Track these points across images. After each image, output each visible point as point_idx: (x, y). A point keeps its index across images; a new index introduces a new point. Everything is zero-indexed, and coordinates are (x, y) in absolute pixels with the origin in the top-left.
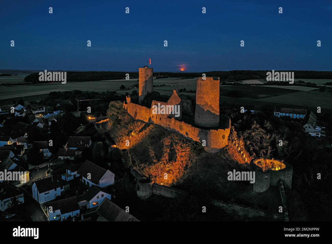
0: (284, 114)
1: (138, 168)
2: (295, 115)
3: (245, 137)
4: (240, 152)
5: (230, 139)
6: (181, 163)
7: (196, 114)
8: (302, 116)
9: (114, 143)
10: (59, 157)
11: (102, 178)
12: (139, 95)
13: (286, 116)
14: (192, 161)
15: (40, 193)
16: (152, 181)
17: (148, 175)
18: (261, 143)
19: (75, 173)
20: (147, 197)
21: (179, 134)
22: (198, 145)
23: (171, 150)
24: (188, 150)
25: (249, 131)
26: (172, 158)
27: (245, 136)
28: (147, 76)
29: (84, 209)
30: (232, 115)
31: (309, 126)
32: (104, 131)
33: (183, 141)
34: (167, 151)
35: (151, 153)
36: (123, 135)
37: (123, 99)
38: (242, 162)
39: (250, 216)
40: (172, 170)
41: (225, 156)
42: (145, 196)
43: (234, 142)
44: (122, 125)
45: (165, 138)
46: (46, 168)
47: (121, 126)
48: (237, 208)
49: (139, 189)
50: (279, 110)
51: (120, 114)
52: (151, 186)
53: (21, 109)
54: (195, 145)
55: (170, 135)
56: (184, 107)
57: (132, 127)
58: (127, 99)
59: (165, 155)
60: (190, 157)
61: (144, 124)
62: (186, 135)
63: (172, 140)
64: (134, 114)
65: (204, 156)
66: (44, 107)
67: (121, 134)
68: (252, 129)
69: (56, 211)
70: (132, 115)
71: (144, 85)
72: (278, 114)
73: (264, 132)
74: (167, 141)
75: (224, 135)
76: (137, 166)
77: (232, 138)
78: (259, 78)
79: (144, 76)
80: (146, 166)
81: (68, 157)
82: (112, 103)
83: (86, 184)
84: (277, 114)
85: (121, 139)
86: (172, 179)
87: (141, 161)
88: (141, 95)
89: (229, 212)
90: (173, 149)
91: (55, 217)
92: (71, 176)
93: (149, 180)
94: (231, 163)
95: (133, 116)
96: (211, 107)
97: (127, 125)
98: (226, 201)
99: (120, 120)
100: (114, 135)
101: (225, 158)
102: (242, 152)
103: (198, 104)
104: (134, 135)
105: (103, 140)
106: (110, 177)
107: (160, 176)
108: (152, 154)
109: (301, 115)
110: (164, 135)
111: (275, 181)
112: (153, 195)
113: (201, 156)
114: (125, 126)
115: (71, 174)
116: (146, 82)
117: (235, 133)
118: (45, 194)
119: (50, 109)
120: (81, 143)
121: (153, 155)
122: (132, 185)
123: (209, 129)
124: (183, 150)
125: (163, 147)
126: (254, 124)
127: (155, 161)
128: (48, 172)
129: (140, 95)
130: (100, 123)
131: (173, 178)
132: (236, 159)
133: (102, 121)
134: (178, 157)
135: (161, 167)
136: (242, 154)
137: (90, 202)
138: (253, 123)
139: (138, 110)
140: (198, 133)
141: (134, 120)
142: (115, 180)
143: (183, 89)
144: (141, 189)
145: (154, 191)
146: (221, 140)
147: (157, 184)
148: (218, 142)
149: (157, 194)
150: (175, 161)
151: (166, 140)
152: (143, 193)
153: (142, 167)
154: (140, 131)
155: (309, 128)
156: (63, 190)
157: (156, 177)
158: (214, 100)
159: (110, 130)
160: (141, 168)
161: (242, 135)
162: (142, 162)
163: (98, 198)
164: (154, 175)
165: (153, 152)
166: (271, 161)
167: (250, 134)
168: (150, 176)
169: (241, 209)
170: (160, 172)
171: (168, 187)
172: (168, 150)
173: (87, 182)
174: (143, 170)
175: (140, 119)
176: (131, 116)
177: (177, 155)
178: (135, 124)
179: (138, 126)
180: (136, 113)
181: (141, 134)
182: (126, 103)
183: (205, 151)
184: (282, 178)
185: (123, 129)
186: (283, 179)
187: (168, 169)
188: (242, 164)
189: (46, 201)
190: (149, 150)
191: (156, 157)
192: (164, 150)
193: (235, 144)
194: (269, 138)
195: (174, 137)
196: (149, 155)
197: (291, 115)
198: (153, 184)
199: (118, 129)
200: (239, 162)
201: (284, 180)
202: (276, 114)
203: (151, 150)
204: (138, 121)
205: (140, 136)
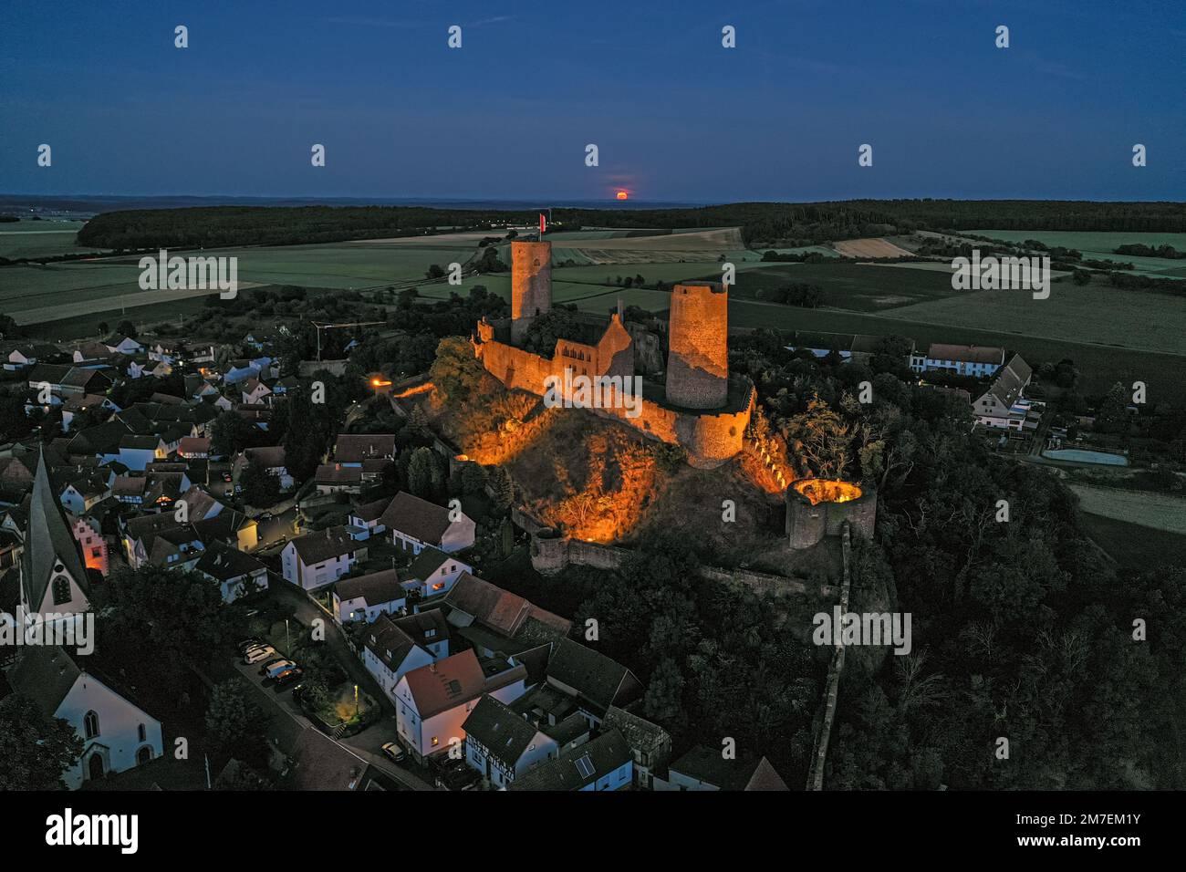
0: (938, 363)
1: (530, 509)
2: (969, 365)
3: (793, 432)
4: (769, 466)
5: (749, 436)
6: (633, 494)
7: (670, 376)
8: (989, 369)
9: (459, 452)
10: (319, 487)
11: (447, 531)
12: (511, 316)
13: (945, 369)
14: (658, 489)
15: (307, 565)
16: (567, 535)
17: (557, 524)
18: (827, 446)
19: (373, 523)
20: (556, 571)
21: (626, 426)
22: (673, 450)
23: (608, 465)
24: (649, 464)
25: (801, 418)
26: (612, 483)
27: (791, 429)
28: (536, 263)
29: (414, 599)
30: (765, 374)
31: (994, 399)
32: (424, 420)
33: (638, 443)
34: (599, 467)
35: (559, 473)
36: (481, 429)
37: (468, 330)
38: (774, 489)
39: (777, 595)
40: (612, 511)
41: (734, 476)
42: (551, 568)
43: (757, 444)
44: (471, 401)
45: (593, 437)
46: (290, 513)
47: (471, 405)
48: (752, 579)
49: (537, 552)
50: (925, 352)
51: (468, 373)
52: (566, 544)
53: (133, 351)
54: (666, 451)
55: (604, 430)
56: (639, 354)
57: (502, 409)
58: (479, 329)
59: (594, 476)
60: (654, 481)
61: (535, 401)
62: (645, 428)
63: (610, 442)
64: (505, 372)
65: (686, 477)
66: (212, 348)
67: (472, 427)
68: (809, 413)
69: (354, 600)
70: (499, 377)
71: (527, 289)
72: (921, 362)
73: (838, 418)
74: (597, 445)
75: (733, 428)
76: (527, 505)
77: (752, 434)
78: (894, 234)
79: (526, 263)
80: (548, 502)
81: (343, 487)
82: (444, 343)
83: (405, 548)
84: (918, 363)
85: (475, 441)
86: (611, 531)
87: (534, 491)
88: (519, 319)
89: (736, 589)
90: (613, 463)
91: (352, 615)
92: (362, 530)
93: (557, 534)
94: (748, 490)
95: (502, 378)
96: (707, 360)
97: (488, 402)
98: (729, 567)
99: (467, 389)
100: (454, 430)
101: (735, 481)
102: (774, 467)
103: (673, 352)
104: (512, 429)
105: (429, 443)
106: (464, 529)
107: (584, 524)
108: (561, 474)
109: (988, 366)
110: (590, 428)
111: (834, 525)
112: (570, 566)
113: (680, 477)
114: (481, 404)
115: (363, 527)
116: (532, 280)
117: (763, 422)
118: (317, 568)
119: (234, 354)
120: (372, 452)
121: (565, 478)
122: (519, 546)
123: (698, 412)
124: (638, 464)
125: (588, 458)
126: (813, 398)
127: (570, 491)
128: (301, 524)
129: (515, 316)
130: (406, 397)
131: (614, 529)
132: (760, 482)
133: (409, 392)
134: (627, 481)
135: (586, 503)
136: (775, 471)
137: (427, 581)
138: (811, 397)
139: (516, 362)
140: (673, 422)
141: (506, 390)
142: (476, 537)
143: (634, 277)
144: (543, 552)
145: (573, 557)
146: (726, 439)
147: (579, 541)
148: (719, 445)
149: (580, 564)
150: (619, 490)
151: (596, 440)
152: (546, 561)
153: (538, 507)
154: (526, 419)
155: (994, 404)
156: (353, 560)
157: (574, 526)
158: (713, 341)
159: (438, 417)
160: (536, 509)
161: (786, 426)
162: (536, 494)
163: (444, 572)
164: (570, 522)
165: (563, 470)
166: (836, 484)
167: (803, 423)
168: (559, 525)
169: (759, 581)
170: (583, 517)
171: (604, 547)
172: (602, 466)
173: (407, 542)
174: (540, 513)
175: (524, 387)
176: (495, 378)
177: (624, 477)
178: (511, 399)
179: (518, 406)
180: (510, 371)
181: (530, 426)
182: (478, 341)
183: (690, 466)
184: (850, 517)
185: (478, 415)
186: (852, 521)
187: (601, 508)
188: (773, 494)
189: (318, 585)
190: (554, 466)
191: (573, 481)
192: (592, 465)
193: (759, 449)
194: (846, 434)
195: (617, 433)
196: (554, 479)
197: (958, 365)
198: (569, 542)
199: (463, 414)
200: (767, 490)
201: (855, 523)
202: (915, 361)
203: (559, 467)
204: (519, 391)
205: (526, 430)
